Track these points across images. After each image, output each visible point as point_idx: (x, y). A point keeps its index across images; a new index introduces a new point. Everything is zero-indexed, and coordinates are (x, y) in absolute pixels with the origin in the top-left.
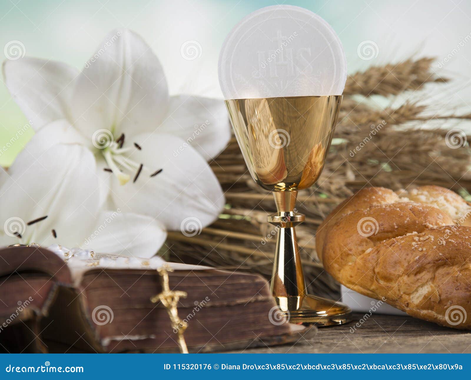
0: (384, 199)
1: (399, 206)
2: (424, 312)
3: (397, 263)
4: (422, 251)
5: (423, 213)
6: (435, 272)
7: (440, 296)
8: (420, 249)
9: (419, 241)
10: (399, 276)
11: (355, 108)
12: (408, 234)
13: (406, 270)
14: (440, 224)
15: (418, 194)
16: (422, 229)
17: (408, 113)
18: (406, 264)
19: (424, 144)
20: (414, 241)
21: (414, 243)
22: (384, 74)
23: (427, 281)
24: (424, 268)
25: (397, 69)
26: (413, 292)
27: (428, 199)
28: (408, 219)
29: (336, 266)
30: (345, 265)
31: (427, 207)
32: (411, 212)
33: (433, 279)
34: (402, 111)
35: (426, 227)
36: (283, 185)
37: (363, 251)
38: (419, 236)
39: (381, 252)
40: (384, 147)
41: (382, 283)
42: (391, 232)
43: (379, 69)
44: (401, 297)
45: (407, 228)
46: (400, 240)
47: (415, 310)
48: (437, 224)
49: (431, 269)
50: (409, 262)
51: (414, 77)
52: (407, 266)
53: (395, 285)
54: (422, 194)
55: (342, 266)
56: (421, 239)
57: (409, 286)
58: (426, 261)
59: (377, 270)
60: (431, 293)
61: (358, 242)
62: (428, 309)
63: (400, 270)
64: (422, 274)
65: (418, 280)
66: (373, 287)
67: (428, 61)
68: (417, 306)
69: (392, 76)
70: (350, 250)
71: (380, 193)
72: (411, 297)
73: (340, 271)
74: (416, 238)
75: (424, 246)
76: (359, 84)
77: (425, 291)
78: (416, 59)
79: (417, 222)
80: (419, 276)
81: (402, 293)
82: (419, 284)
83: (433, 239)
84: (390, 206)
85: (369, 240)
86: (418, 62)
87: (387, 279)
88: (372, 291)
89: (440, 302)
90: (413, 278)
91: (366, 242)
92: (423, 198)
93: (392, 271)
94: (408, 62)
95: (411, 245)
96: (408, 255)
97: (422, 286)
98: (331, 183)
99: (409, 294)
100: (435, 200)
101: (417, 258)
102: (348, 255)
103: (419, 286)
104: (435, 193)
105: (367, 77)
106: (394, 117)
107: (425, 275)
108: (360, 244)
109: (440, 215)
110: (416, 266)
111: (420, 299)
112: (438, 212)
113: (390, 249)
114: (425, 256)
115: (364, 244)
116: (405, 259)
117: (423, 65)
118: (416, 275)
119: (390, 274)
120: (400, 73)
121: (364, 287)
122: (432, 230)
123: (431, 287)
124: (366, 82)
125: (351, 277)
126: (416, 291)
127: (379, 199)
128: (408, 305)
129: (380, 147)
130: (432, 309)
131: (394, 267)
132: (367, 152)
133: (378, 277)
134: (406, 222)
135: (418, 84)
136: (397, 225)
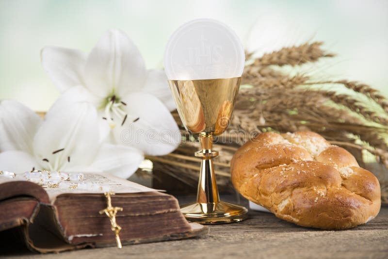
0: (271, 141)
1: (277, 146)
2: (285, 216)
3: (271, 184)
4: (286, 177)
5: (291, 152)
6: (292, 191)
7: (294, 207)
8: (285, 176)
9: (285, 170)
10: (272, 193)
11: (272, 75)
12: (280, 166)
13: (275, 189)
14: (302, 159)
15: (294, 137)
16: (289, 162)
17: (298, 82)
18: (276, 186)
19: (309, 101)
20: (282, 170)
21: (281, 172)
22: (290, 53)
23: (288, 197)
24: (286, 188)
25: (299, 49)
26: (279, 204)
27: (300, 141)
28: (281, 156)
29: (238, 184)
30: (243, 183)
31: (294, 148)
32: (283, 151)
33: (291, 195)
34: (294, 80)
35: (292, 161)
36: (204, 134)
37: (253, 176)
38: (286, 167)
39: (263, 177)
40: (285, 103)
41: (263, 196)
42: (270, 164)
43: (287, 49)
44: (273, 206)
45: (280, 162)
46: (274, 170)
47: (280, 214)
48: (299, 159)
49: (290, 189)
50: (277, 184)
51: (310, 55)
52: (276, 187)
53: (269, 198)
54: (297, 137)
55: (241, 184)
56: (287, 169)
57: (277, 199)
58: (287, 184)
59: (260, 188)
60: (289, 205)
61: (250, 170)
62: (288, 214)
63: (272, 189)
64: (284, 192)
65: (282, 196)
66: (257, 199)
67: (317, 44)
68: (281, 212)
69: (295, 54)
70: (245, 174)
71: (270, 137)
72: (278, 206)
73: (240, 187)
74: (284, 169)
75: (287, 174)
76: (275, 59)
77: (285, 203)
78: (310, 43)
79: (286, 158)
80: (283, 193)
81: (273, 203)
82: (282, 199)
83: (293, 170)
84: (272, 147)
85: (256, 169)
86: (312, 45)
87: (265, 194)
88: (258, 201)
89: (294, 210)
90: (279, 194)
91: (255, 170)
92: (297, 140)
93: (268, 189)
94: (305, 45)
95: (279, 173)
96: (277, 179)
97: (285, 199)
98: (248, 126)
99: (277, 205)
100: (304, 141)
101: (282, 182)
102: (244, 177)
103: (282, 200)
104: (305, 136)
105: (280, 54)
106: (290, 83)
107: (286, 193)
108: (251, 171)
109: (302, 153)
110: (281, 187)
111: (283, 208)
112: (302, 151)
113: (268, 175)
114: (286, 181)
115: (254, 171)
116: (275, 182)
117: (315, 47)
118: (281, 192)
119: (267, 191)
120: (300, 52)
121: (253, 198)
122: (294, 163)
123: (289, 201)
124: (279, 58)
125: (246, 191)
126: (281, 202)
127: (268, 141)
128: (276, 211)
129: (282, 103)
130: (290, 214)
131: (269, 187)
132: (274, 105)
133: (261, 192)
134: (279, 158)
135: (313, 59)
136: (274, 160)
